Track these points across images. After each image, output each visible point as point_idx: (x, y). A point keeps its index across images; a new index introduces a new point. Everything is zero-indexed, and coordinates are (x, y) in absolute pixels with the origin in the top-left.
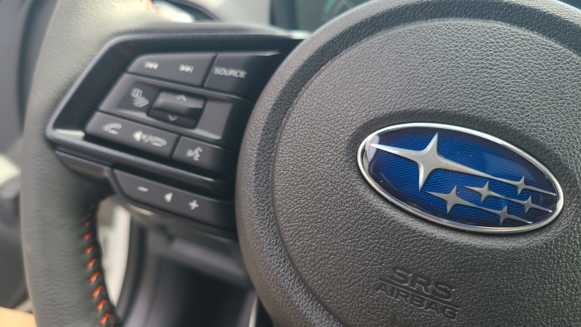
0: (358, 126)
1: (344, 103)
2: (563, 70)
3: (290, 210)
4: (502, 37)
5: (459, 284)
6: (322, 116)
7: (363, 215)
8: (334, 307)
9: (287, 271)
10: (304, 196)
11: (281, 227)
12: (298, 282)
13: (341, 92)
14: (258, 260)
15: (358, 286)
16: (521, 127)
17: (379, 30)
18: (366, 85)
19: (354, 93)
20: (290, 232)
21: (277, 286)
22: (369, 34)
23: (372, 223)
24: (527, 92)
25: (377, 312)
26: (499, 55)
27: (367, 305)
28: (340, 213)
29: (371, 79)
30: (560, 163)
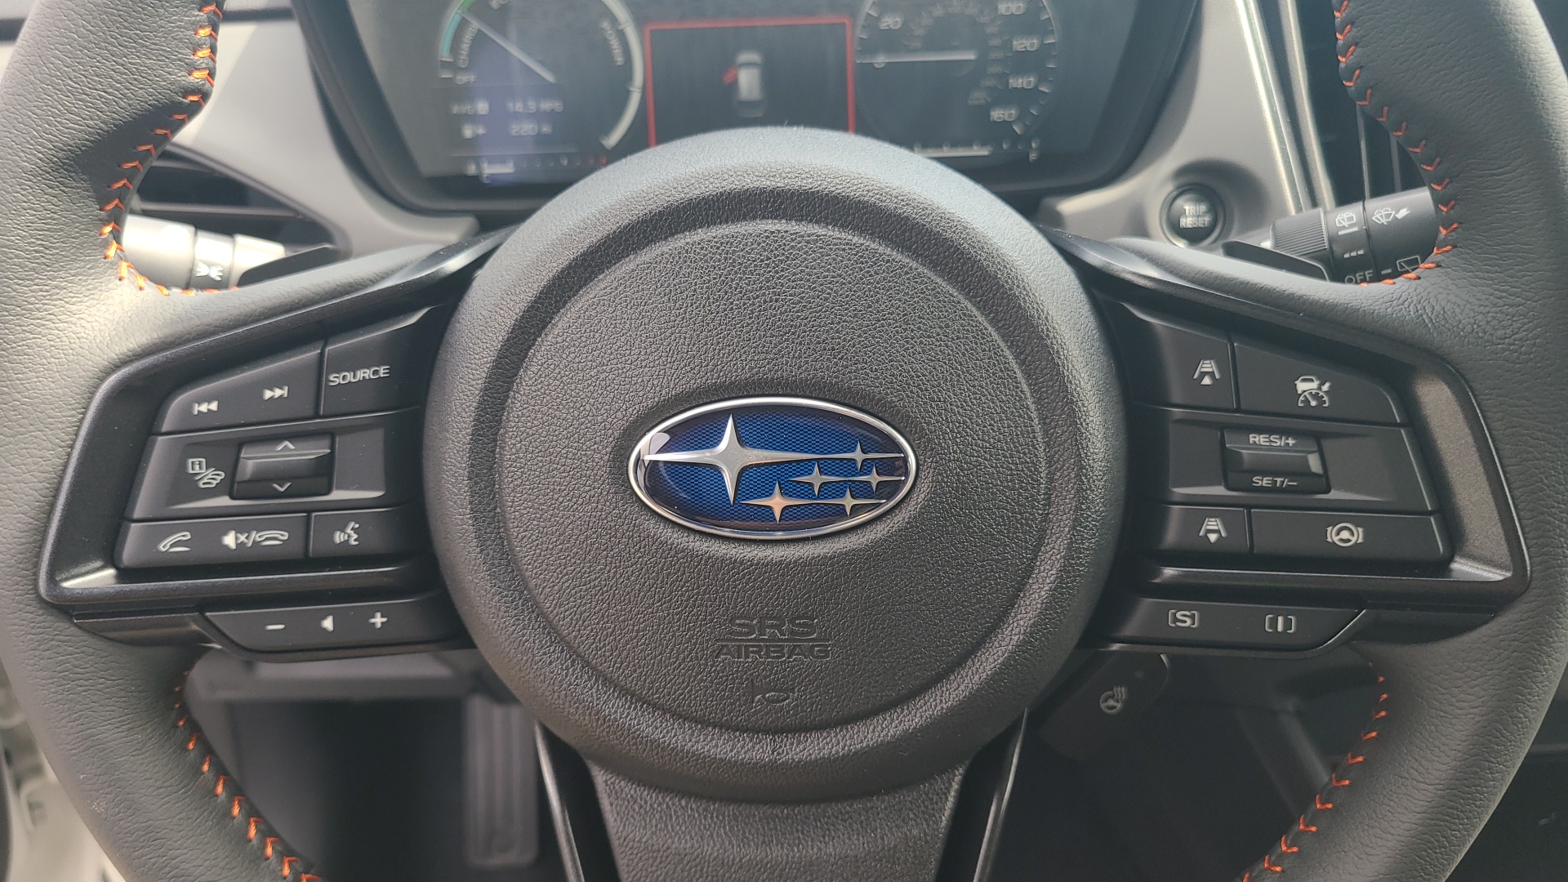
0: (616, 434)
1: (584, 404)
2: (871, 276)
3: (556, 587)
4: (780, 246)
5: (820, 610)
6: (557, 433)
7: (665, 562)
8: (667, 702)
9: (581, 676)
10: (570, 560)
11: (551, 616)
12: (604, 685)
13: (573, 387)
14: (531, 675)
15: (691, 660)
16: (836, 377)
17: (599, 269)
18: (609, 367)
19: (594, 384)
20: (568, 619)
21: (575, 703)
22: (586, 280)
23: (682, 569)
24: (832, 323)
25: (727, 686)
26: (783, 275)
27: (711, 681)
28: (631, 569)
29: (612, 357)
30: (898, 411)
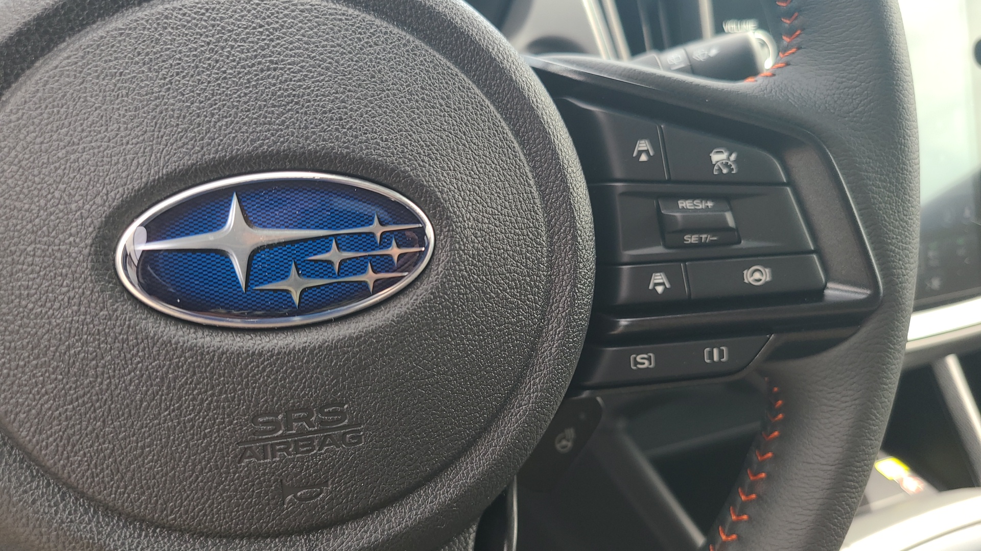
0: (97, 223)
1: (52, 191)
2: (371, 46)
3: (33, 411)
4: (272, 14)
5: (349, 395)
6: (19, 227)
7: (170, 365)
8: (184, 521)
9: (75, 511)
10: (49, 377)
11: (30, 446)
12: (105, 515)
13: (36, 172)
14: (10, 520)
15: (210, 470)
16: (347, 148)
17: (59, 38)
18: (81, 147)
19: (63, 167)
20: (52, 447)
21: (70, 543)
22: (43, 50)
23: (191, 369)
24: (337, 93)
25: (253, 491)
26: (279, 44)
27: (236, 490)
28: (129, 377)
29: (85, 134)
